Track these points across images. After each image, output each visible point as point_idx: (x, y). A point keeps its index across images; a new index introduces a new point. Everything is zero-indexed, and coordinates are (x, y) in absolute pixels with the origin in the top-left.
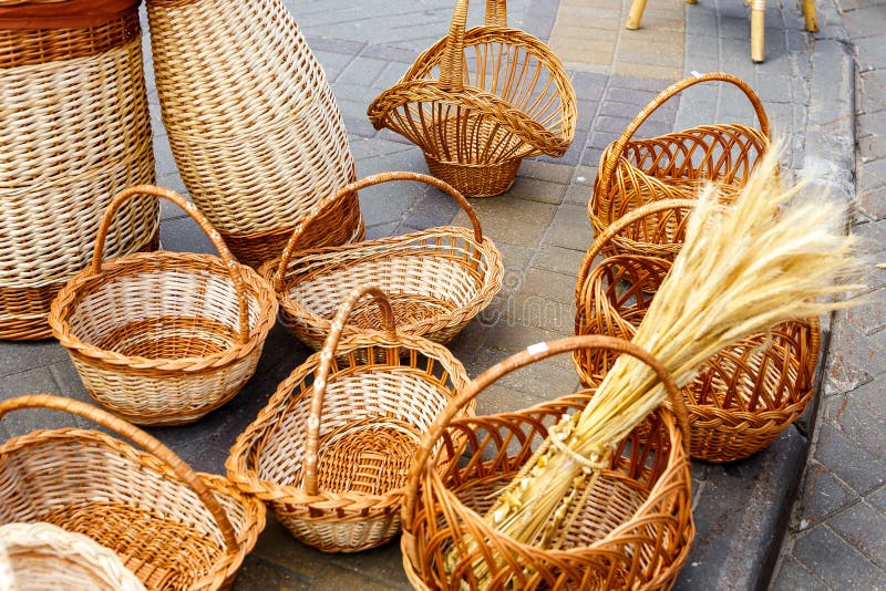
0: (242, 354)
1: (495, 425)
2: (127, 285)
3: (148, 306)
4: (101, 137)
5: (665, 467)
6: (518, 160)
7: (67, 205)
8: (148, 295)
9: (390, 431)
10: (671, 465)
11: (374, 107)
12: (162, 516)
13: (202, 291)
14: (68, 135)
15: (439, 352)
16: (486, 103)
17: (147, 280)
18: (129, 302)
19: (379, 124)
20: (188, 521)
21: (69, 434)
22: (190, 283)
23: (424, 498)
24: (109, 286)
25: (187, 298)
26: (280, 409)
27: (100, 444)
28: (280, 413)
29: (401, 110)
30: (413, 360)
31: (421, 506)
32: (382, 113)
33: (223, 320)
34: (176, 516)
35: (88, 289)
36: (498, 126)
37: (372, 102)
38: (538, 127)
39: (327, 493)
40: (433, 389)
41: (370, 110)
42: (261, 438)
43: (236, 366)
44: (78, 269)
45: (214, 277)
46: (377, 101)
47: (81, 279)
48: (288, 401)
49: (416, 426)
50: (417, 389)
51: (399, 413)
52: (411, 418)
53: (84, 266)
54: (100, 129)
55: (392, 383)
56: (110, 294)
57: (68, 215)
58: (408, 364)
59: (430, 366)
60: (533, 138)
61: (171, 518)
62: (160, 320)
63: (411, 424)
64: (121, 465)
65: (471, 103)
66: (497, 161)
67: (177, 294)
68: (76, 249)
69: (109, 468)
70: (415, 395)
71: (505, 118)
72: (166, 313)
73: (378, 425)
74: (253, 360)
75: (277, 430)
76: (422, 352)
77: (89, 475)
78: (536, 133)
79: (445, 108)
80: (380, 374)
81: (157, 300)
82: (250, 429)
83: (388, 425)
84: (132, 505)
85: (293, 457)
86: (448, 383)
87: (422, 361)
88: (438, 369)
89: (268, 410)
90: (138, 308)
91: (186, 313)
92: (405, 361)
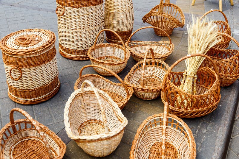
0: (125, 61)
1: (178, 74)
2: (100, 49)
3: (104, 54)
4: (96, 21)
5: (215, 81)
6: (173, 28)
7: (89, 34)
8: (104, 52)
9: (153, 78)
10: (216, 80)
11: (144, 18)
12: (111, 92)
13: (114, 51)
14: (90, 21)
15: (163, 63)
16: (168, 16)
17: (104, 49)
18: (100, 53)
19: (144, 21)
20: (116, 93)
21: (93, 75)
22: (112, 49)
23: (167, 85)
24: (97, 49)
25: (111, 52)
26: (132, 72)
27: (99, 77)
28: (132, 73)
29: (150, 18)
30: (158, 64)
31: (166, 86)
32: (145, 19)
33: (118, 57)
34: (114, 91)
35: (93, 50)
36: (170, 20)
37: (143, 16)
38: (178, 21)
39: (145, 86)
40: (162, 70)
41: (143, 18)
42: (129, 77)
43: (123, 64)
44: (90, 46)
45: (117, 48)
46: (145, 16)
47: (92, 48)
48: (133, 71)
49: (159, 78)
50: (159, 70)
51: (155, 75)
52: (157, 76)
53: (91, 46)
54: (96, 20)
55: (153, 69)
56: (97, 51)
57: (89, 36)
58: (157, 65)
59: (161, 65)
60: (177, 23)
61: (113, 92)
62: (106, 57)
63: (157, 77)
64: (103, 81)
65: (164, 16)
66: (169, 28)
67: (109, 51)
68: (90, 42)
69: (100, 82)
70: (158, 71)
71: (171, 19)
72: (107, 55)
73: (151, 77)
74: (126, 64)
75: (132, 76)
76: (160, 62)
77: (97, 83)
78: (177, 22)
79: (159, 17)
80: (151, 67)
81: (105, 53)
82: (127, 76)
83: (153, 77)
84: (105, 89)
85: (135, 82)
86: (166, 68)
87: (160, 64)
88: (163, 66)
89: (130, 73)
90: (102, 54)
91: (111, 55)
92: (156, 64)
